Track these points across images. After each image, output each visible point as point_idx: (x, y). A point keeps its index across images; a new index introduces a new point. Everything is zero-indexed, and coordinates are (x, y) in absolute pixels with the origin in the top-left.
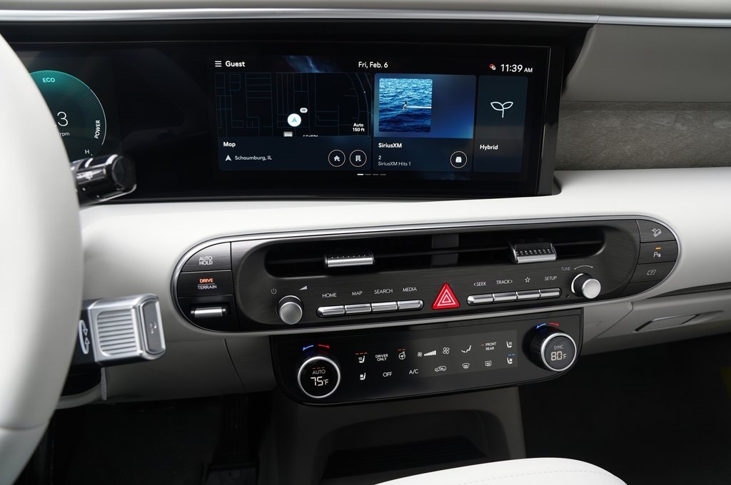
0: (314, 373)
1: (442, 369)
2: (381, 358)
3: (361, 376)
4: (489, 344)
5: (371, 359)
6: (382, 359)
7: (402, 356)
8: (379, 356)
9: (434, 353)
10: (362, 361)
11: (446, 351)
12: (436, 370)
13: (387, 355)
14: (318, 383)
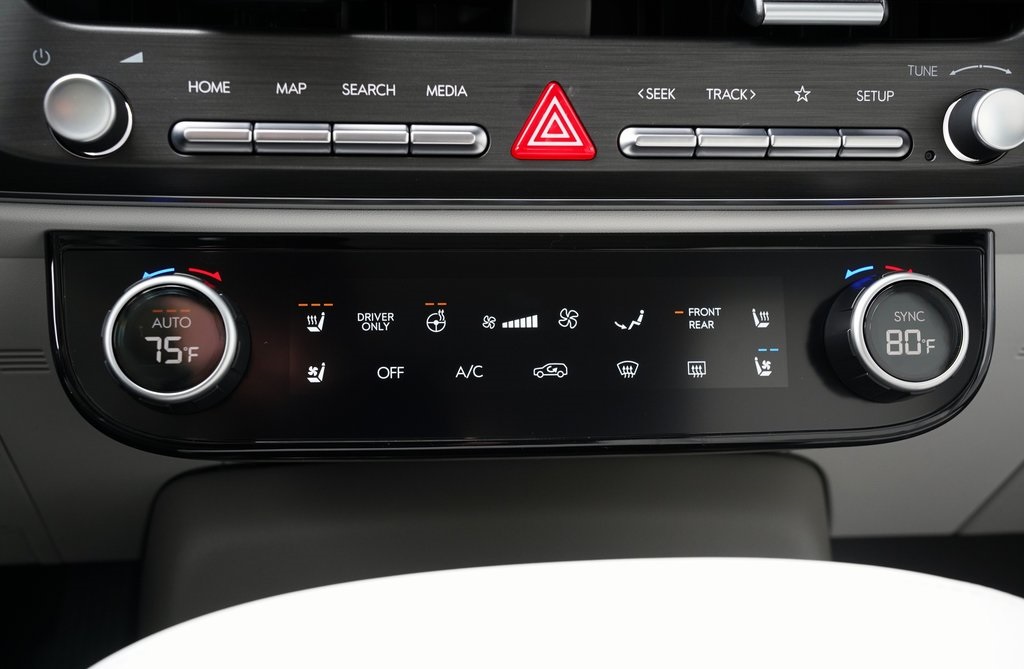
0: (156, 323)
1: (554, 370)
2: (374, 321)
3: (313, 370)
4: (697, 311)
5: (342, 323)
6: (377, 327)
7: (437, 322)
8: (367, 316)
9: (531, 322)
10: (316, 325)
11: (568, 318)
12: (538, 373)
13: (391, 316)
14: (166, 355)
